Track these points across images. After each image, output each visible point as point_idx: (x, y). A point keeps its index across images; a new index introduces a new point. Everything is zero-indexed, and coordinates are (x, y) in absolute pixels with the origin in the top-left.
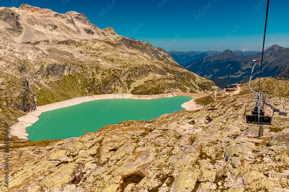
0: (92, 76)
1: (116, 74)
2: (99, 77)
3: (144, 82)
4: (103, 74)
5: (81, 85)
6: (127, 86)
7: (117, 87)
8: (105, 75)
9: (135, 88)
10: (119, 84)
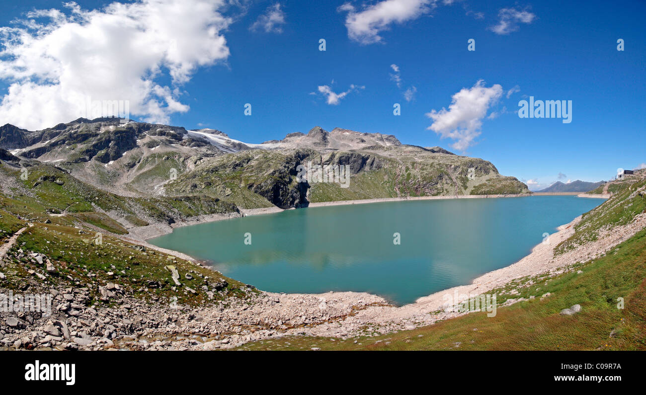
0: (406, 172)
1: (442, 169)
2: (415, 172)
3: (487, 181)
4: (422, 169)
5: (389, 182)
6: (462, 184)
7: (446, 186)
8: (426, 169)
9: (474, 187)
10: (448, 182)
